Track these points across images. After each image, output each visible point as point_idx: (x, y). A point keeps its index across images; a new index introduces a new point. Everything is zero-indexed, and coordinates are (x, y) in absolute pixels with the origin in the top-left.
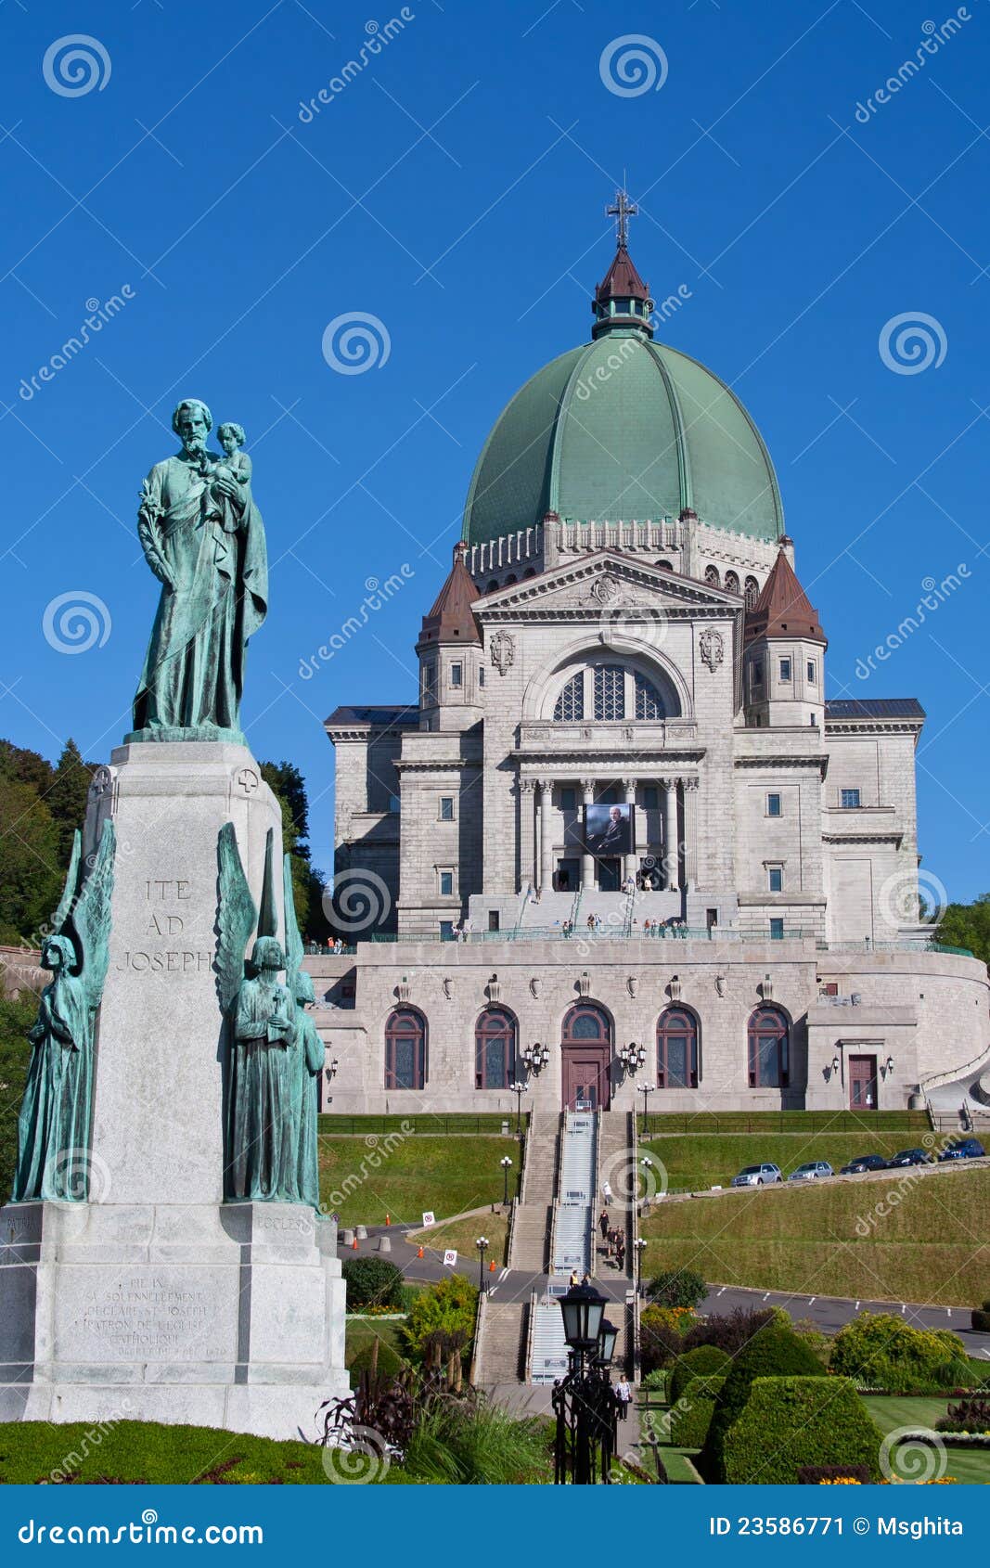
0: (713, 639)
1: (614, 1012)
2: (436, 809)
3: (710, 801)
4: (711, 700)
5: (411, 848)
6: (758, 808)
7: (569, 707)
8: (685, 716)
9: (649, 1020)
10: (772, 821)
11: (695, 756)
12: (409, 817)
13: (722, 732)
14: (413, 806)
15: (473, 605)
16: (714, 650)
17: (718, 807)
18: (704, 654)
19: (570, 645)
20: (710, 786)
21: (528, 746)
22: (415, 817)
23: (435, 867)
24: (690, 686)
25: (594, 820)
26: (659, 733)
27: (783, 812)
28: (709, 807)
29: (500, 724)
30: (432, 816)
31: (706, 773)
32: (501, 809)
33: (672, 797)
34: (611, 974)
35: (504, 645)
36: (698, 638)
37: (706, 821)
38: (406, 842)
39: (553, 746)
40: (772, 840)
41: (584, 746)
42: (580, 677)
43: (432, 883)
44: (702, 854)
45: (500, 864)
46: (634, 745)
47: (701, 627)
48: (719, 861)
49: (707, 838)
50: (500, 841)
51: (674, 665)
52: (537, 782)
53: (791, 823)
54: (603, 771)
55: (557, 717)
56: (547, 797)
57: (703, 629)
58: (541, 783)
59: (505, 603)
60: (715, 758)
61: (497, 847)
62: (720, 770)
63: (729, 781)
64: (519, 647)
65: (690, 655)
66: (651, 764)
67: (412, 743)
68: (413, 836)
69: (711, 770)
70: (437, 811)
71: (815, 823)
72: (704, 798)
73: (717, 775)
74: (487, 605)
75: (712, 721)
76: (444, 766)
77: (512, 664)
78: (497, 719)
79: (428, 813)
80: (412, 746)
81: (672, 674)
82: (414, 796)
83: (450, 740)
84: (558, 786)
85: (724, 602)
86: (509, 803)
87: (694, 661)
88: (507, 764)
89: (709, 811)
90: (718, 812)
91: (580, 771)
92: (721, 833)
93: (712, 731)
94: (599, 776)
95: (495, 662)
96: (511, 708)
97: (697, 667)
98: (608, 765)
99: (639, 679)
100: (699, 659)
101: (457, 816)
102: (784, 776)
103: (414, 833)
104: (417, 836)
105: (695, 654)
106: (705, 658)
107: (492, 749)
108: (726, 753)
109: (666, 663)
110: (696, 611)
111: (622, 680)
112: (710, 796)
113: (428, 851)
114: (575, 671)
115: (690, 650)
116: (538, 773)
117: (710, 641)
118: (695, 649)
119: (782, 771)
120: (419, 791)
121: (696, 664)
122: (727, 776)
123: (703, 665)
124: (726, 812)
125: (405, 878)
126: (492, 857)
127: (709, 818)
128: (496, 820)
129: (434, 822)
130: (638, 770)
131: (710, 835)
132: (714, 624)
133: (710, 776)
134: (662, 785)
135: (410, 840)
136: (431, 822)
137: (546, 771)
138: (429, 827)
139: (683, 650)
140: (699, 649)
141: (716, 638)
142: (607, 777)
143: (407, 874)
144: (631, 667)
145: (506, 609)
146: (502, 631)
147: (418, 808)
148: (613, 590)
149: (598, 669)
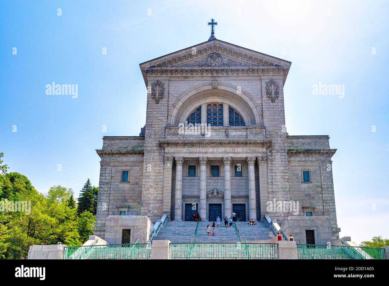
0: (273, 86)
2: (119, 176)
3: (273, 171)
4: (272, 117)
5: (104, 198)
6: (298, 178)
8: (258, 124)
10: (305, 186)
11: (266, 145)
12: (103, 180)
14: (107, 175)
16: (274, 91)
17: (278, 174)
20: (273, 163)
21: (168, 138)
22: (107, 181)
23: (117, 208)
24: (260, 110)
26: (245, 133)
27: (311, 180)
28: (274, 174)
29: (154, 129)
30: (117, 181)
31: (271, 156)
32: (153, 174)
33: (252, 168)
35: (158, 88)
36: (264, 85)
37: (272, 182)
38: (101, 194)
40: (306, 195)
41: (201, 139)
42: (200, 107)
45: (151, 205)
46: (230, 139)
47: (266, 78)
49: (272, 192)
50: (151, 192)
51: (251, 99)
52: (174, 158)
54: (212, 153)
57: (267, 81)
58: (176, 159)
59: (159, 66)
60: (276, 147)
61: (150, 196)
62: (279, 154)
63: (284, 160)
64: (166, 90)
65: (260, 94)
66: (240, 149)
67: (108, 143)
68: (105, 191)
69: (274, 154)
70: (120, 178)
71: (330, 187)
72: (271, 169)
73: (277, 157)
74: (149, 66)
75: (273, 128)
76: (124, 154)
77: (162, 98)
78: (153, 126)
79: (115, 179)
80: (108, 144)
81: (250, 104)
82: (107, 170)
83: (129, 141)
84: (186, 161)
85: (279, 66)
86: (158, 171)
87: (262, 97)
88: (158, 150)
89: (274, 177)
90: (278, 177)
91: (199, 153)
92: (281, 190)
93: (274, 133)
94: (210, 156)
95: (153, 96)
96: (161, 120)
97: (264, 100)
98: (215, 150)
99: (231, 110)
100: (265, 96)
101: (131, 181)
102: (312, 161)
103: (106, 189)
104: (107, 191)
105: (263, 94)
106: (269, 95)
107: (150, 142)
108: (282, 145)
109: (247, 98)
110: (263, 70)
111: (221, 110)
112: (273, 168)
113: (114, 199)
114: (196, 105)
115: (260, 92)
116: (174, 153)
117: (271, 87)
118: (263, 91)
119: (310, 159)
120: (111, 167)
121: (263, 99)
122: (283, 157)
123: (267, 99)
124: (284, 177)
125: (100, 214)
126: (146, 201)
127: (274, 181)
128: (150, 180)
129: (118, 183)
130: (233, 153)
131: (274, 190)
132: (273, 78)
133: (273, 157)
134: (245, 162)
135: (103, 193)
136: (115, 183)
137: (179, 153)
138: (115, 186)
139: (256, 92)
140: (265, 91)
141: (274, 85)
142: (215, 156)
143: (100, 212)
144: (227, 103)
145: (159, 68)
146: (158, 81)
147: (109, 176)
148: (218, 61)
149: (209, 105)
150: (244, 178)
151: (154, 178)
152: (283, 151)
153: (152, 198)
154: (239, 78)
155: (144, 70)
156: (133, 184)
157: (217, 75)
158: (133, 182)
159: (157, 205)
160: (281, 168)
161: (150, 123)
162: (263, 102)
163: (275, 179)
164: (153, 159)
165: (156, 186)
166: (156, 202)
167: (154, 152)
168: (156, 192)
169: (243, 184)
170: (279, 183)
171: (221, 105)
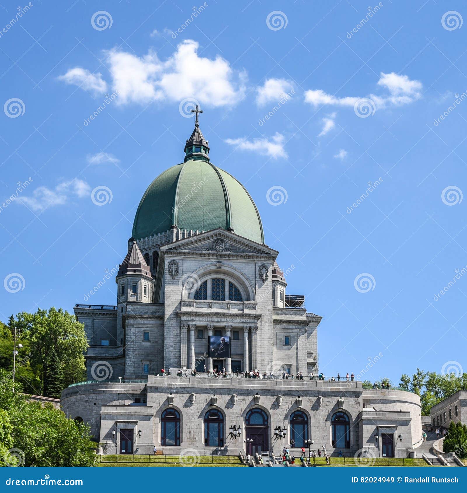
3: (262, 337)
5: (131, 353)
6: (280, 342)
7: (200, 294)
8: (252, 300)
10: (286, 348)
11: (258, 317)
12: (129, 339)
13: (268, 308)
14: (131, 334)
15: (161, 248)
16: (264, 273)
17: (265, 340)
18: (260, 275)
20: (262, 331)
21: (184, 309)
22: (132, 339)
23: (141, 361)
24: (254, 289)
25: (214, 343)
26: (242, 307)
27: (291, 344)
28: (262, 339)
29: (171, 300)
30: (140, 339)
31: (261, 325)
32: (172, 336)
33: (246, 335)
34: (269, 394)
35: (174, 266)
36: (257, 269)
37: (261, 345)
38: (128, 350)
39: (196, 310)
40: (286, 355)
41: (209, 311)
42: (206, 281)
43: (140, 368)
44: (259, 359)
45: (172, 360)
46: (230, 312)
47: (259, 263)
48: (266, 363)
49: (261, 353)
50: (171, 351)
51: (247, 279)
52: (188, 325)
53: (294, 348)
54: (218, 322)
56: (193, 333)
57: (260, 265)
58: (190, 326)
59: (175, 248)
60: (264, 319)
61: (170, 353)
62: (267, 324)
63: (271, 329)
64: (180, 268)
65: (254, 275)
66: (238, 320)
67: (131, 307)
68: (131, 347)
69: (263, 324)
70: (142, 337)
71: (304, 349)
72: (260, 336)
73: (265, 327)
74: (167, 249)
75: (263, 304)
76: (146, 318)
77: (177, 275)
78: (171, 298)
79: (138, 338)
80: (131, 309)
81: (247, 283)
82: (132, 330)
83: (148, 307)
84: (197, 328)
85: (269, 254)
86: (176, 334)
87: (256, 278)
88: (175, 317)
89: (262, 342)
90: (266, 342)
91: (207, 321)
92: (267, 351)
93: (263, 308)
94: (216, 324)
95: (170, 273)
96: (177, 294)
97: (257, 281)
98: (219, 319)
99: (231, 285)
100: (258, 277)
101: (151, 340)
102: (292, 329)
103: (132, 346)
104: (133, 347)
105: (256, 275)
106: (261, 277)
107: (169, 311)
108: (269, 317)
109: (244, 278)
110: (257, 257)
111: (224, 285)
112: (262, 335)
113: (138, 354)
114: (204, 280)
115: (254, 273)
116: (189, 321)
117: (263, 270)
118: (256, 273)
119: (291, 327)
120: (134, 328)
121: (256, 279)
122: (270, 327)
123: (260, 280)
124: (269, 342)
125: (128, 366)
126: (168, 357)
127: (262, 344)
128: (170, 341)
129: (141, 342)
130: (232, 322)
131: (262, 351)
132: (264, 263)
133: (262, 326)
134: (242, 329)
135: (130, 349)
136: (139, 342)
137: (193, 321)
138: (139, 344)
139: (251, 273)
140: (258, 273)
141: (265, 269)
142: (219, 325)
143: (129, 364)
144: (228, 280)
145: (175, 251)
146: (174, 260)
147: (134, 335)
148: (222, 246)
149: (213, 280)
150: (239, 341)
151: (173, 339)
152: (270, 322)
153: (172, 355)
154: (238, 261)
155: (163, 252)
156: (153, 343)
157: (221, 258)
158: (153, 340)
159: (176, 360)
160: (268, 335)
161: (168, 296)
162: (256, 282)
163: (263, 343)
164: (172, 325)
165: (175, 346)
166: (175, 357)
167: (172, 319)
168: (175, 351)
169: (240, 346)
170: (266, 347)
171: (223, 280)
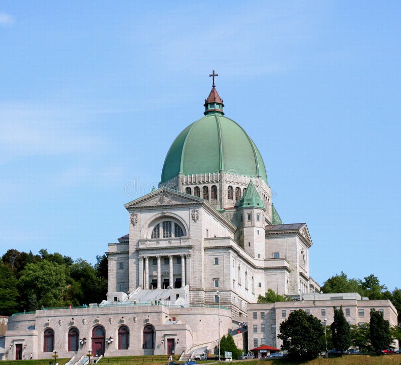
1: (106, 328)
2: (118, 266)
3: (194, 261)
4: (195, 231)
5: (111, 278)
6: (211, 262)
7: (155, 234)
8: (187, 236)
9: (115, 330)
10: (215, 266)
11: (190, 247)
12: (110, 269)
13: (198, 240)
14: (111, 265)
15: (125, 206)
16: (196, 215)
17: (197, 262)
18: (192, 217)
19: (154, 216)
20: (194, 256)
21: (141, 246)
22: (112, 269)
24: (189, 227)
26: (178, 241)
27: (219, 263)
29: (133, 241)
30: (117, 268)
31: (194, 253)
33: (183, 260)
34: (105, 317)
35: (135, 217)
36: (191, 212)
37: (193, 267)
39: (148, 247)
40: (215, 271)
41: (157, 246)
42: (159, 224)
44: (192, 277)
46: (172, 245)
47: (192, 208)
48: (197, 279)
51: (184, 221)
53: (222, 266)
54: (163, 253)
55: (152, 237)
56: (147, 262)
58: (145, 257)
59: (134, 204)
60: (196, 248)
61: (133, 277)
62: (198, 251)
64: (139, 218)
65: (189, 218)
66: (176, 251)
73: (197, 253)
74: (129, 205)
75: (195, 237)
77: (137, 223)
78: (133, 239)
80: (111, 248)
81: (184, 223)
82: (112, 262)
84: (150, 258)
88: (136, 252)
93: (195, 240)
94: (162, 255)
96: (137, 235)
98: (164, 251)
99: (176, 225)
101: (124, 268)
103: (112, 273)
109: (182, 220)
110: (190, 204)
111: (171, 225)
113: (116, 279)
114: (157, 223)
116: (143, 254)
117: (195, 213)
118: (190, 216)
119: (218, 251)
121: (190, 220)
123: (192, 220)
126: (131, 280)
128: (132, 269)
130: (173, 252)
134: (179, 257)
135: (110, 276)
137: (146, 254)
139: (187, 216)
142: (164, 255)
144: (173, 221)
145: (134, 206)
146: (134, 213)
148: (166, 199)
149: (164, 223)
157: (165, 208)
161: (131, 238)
162: (190, 222)
163: (195, 265)
171: (170, 222)
